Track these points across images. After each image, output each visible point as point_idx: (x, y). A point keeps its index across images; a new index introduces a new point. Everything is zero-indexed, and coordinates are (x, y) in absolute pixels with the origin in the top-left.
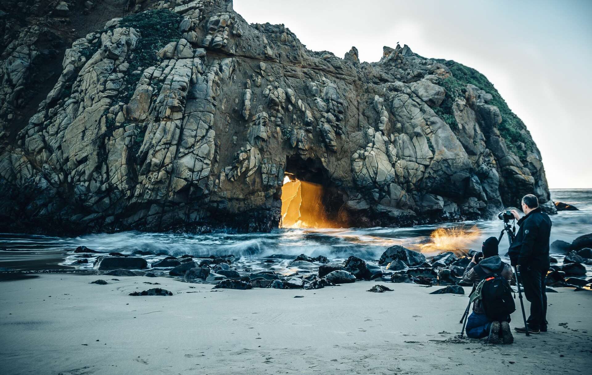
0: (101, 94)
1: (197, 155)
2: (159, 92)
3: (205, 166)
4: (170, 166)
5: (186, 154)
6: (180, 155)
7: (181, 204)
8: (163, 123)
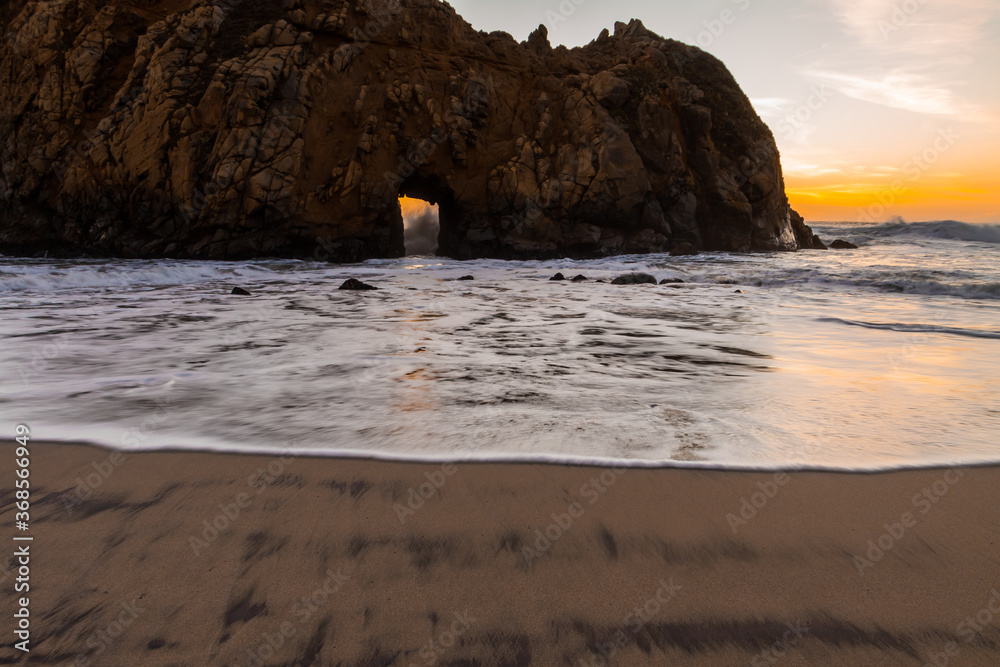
0: (165, 93)
1: (277, 170)
2: (232, 91)
3: (285, 184)
4: (241, 183)
5: (262, 169)
6: (254, 170)
7: (253, 230)
8: (234, 129)
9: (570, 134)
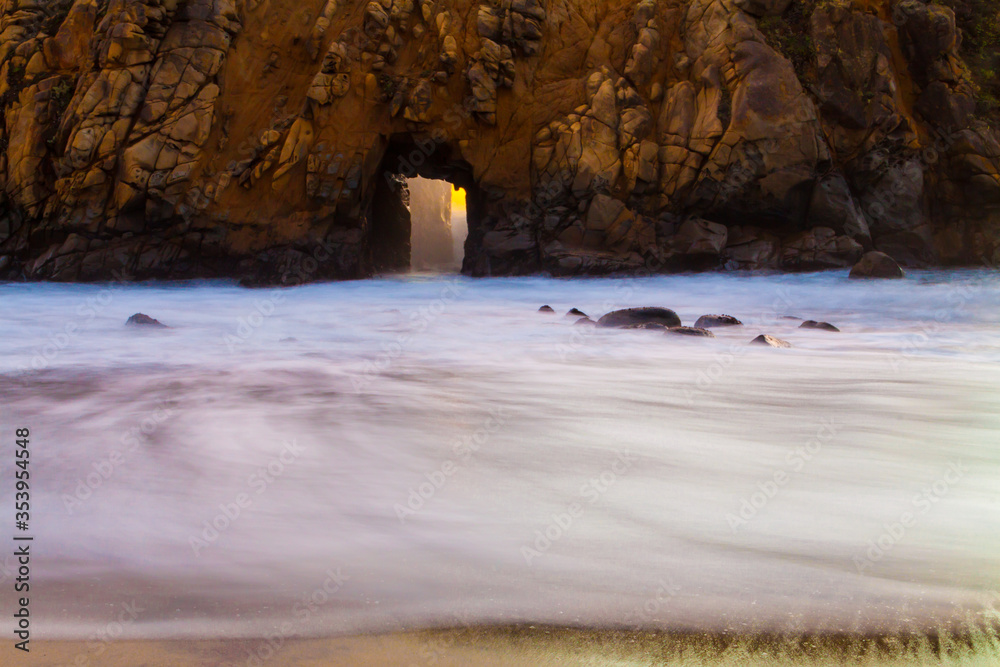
0: (7, 17)
1: (169, 137)
2: (106, 10)
3: (181, 159)
4: (110, 158)
5: (145, 136)
6: (133, 137)
7: (125, 235)
8: (105, 71)
9: (690, 66)
